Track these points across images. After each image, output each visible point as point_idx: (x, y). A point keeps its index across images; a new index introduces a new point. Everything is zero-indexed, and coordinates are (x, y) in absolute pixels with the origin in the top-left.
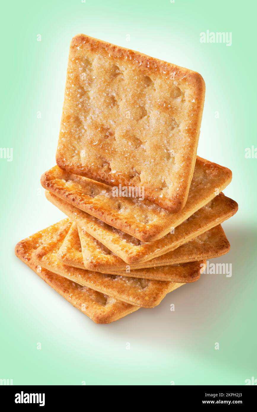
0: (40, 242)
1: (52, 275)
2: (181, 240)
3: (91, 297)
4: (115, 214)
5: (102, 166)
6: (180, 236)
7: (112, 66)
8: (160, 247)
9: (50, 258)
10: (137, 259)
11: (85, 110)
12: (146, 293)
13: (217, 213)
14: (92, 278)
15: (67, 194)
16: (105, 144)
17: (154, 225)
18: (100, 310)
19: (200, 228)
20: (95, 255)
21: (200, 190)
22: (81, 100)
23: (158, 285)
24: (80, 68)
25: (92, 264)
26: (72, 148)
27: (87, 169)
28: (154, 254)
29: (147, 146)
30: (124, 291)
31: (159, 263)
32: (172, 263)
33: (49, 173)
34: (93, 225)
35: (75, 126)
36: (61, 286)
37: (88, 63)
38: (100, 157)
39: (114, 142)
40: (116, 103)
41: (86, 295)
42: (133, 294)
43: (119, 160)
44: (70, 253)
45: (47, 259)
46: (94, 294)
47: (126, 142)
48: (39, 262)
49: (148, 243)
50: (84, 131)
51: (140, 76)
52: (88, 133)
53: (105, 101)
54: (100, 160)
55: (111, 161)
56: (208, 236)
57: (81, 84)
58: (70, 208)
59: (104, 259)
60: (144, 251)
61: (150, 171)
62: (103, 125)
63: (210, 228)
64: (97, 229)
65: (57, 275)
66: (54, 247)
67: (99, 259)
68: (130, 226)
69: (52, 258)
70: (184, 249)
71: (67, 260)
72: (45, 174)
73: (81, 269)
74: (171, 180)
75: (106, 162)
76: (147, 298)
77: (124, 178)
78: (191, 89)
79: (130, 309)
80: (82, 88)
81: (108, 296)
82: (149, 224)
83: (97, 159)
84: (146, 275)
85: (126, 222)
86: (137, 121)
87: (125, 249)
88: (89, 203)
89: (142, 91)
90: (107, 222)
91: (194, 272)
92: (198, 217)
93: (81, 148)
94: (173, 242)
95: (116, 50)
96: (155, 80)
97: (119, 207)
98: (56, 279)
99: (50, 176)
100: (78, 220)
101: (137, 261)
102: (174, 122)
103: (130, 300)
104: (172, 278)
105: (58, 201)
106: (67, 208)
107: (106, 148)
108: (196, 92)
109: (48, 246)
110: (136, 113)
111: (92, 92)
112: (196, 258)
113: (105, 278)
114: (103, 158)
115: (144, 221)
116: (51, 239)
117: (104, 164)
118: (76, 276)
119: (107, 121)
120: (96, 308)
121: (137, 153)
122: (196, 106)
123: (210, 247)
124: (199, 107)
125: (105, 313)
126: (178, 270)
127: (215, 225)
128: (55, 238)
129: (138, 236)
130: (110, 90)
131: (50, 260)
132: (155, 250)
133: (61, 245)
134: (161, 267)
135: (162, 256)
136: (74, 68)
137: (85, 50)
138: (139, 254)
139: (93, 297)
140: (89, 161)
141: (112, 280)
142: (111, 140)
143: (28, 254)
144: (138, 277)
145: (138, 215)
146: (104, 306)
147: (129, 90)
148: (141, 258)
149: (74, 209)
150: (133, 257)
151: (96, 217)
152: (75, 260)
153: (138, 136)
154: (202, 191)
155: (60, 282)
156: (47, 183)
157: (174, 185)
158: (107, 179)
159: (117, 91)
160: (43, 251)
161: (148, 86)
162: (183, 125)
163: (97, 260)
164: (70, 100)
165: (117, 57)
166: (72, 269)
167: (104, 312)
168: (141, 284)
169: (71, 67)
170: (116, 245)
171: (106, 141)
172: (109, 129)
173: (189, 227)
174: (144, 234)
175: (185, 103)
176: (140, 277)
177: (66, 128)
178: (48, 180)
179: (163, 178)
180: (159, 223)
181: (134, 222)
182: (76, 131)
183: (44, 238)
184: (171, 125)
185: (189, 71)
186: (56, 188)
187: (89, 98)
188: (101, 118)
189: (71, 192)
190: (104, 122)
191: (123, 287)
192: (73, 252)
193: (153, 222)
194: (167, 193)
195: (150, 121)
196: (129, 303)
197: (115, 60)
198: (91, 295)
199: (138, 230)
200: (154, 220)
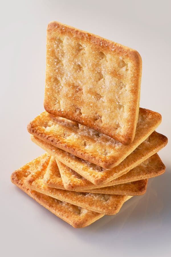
0: (28, 171)
1: (39, 195)
2: (131, 166)
3: (69, 209)
4: (83, 150)
5: (76, 111)
6: (130, 163)
7: (77, 44)
8: (117, 171)
9: (38, 183)
10: (102, 181)
11: (61, 73)
12: (109, 204)
13: (154, 145)
14: (69, 196)
15: (47, 136)
16: (76, 97)
17: (112, 156)
18: (77, 218)
19: (144, 156)
20: (71, 179)
21: (141, 129)
22: (57, 67)
23: (117, 198)
24: (55, 45)
25: (70, 186)
26: (54, 98)
27: (65, 113)
28: (113, 177)
29: (104, 99)
30: (93, 204)
31: (117, 183)
32: (126, 182)
33: (32, 122)
34: (68, 158)
35: (55, 84)
36: (47, 202)
37: (60, 41)
38: (74, 105)
39: (82, 95)
40: (81, 69)
41: (66, 208)
42: (100, 206)
43: (86, 108)
44: (53, 178)
45: (36, 184)
46: (71, 207)
47: (90, 96)
48: (31, 186)
49: (108, 169)
50: (61, 87)
51: (96, 52)
52: (64, 88)
53: (73, 67)
54: (74, 107)
55: (81, 108)
56: (149, 161)
57: (56, 56)
58: (50, 147)
59: (78, 182)
60: (106, 176)
61: (108, 116)
62: (74, 84)
63: (150, 156)
64: (71, 161)
65: (43, 195)
66: (39, 175)
67: (74, 182)
68: (95, 157)
69: (39, 183)
70: (133, 171)
71: (51, 184)
72: (30, 123)
73: (61, 190)
74: (123, 123)
75: (78, 109)
76: (110, 208)
77: (90, 120)
78: (132, 62)
79: (98, 216)
80: (58, 59)
81: (81, 208)
82: (108, 155)
83: (72, 107)
84: (108, 191)
85: (92, 155)
86: (97, 82)
87: (93, 175)
88: (64, 143)
89: (98, 62)
90: (77, 155)
91: (142, 188)
92: (141, 149)
93: (60, 98)
94: (125, 168)
95: (79, 33)
96: (107, 54)
97: (85, 145)
98: (43, 197)
99: (34, 124)
100: (56, 155)
101: (102, 182)
102: (122, 84)
103: (98, 210)
104: (127, 192)
105: (40, 142)
106: (47, 147)
107: (77, 99)
108: (135, 65)
109: (35, 174)
110: (95, 76)
111: (65, 61)
112: (143, 178)
113: (79, 195)
114: (76, 106)
115: (104, 153)
116: (36, 169)
117: (77, 110)
118: (58, 195)
119: (76, 81)
120: (74, 217)
121: (99, 103)
122: (136, 74)
123: (152, 169)
124: (138, 75)
125: (81, 221)
126: (130, 186)
127: (154, 154)
128: (40, 168)
129: (102, 164)
130: (76, 61)
131: (38, 184)
132: (114, 174)
133: (45, 173)
134: (118, 185)
135: (119, 178)
136: (51, 45)
137: (57, 33)
138: (103, 178)
139: (71, 209)
140: (66, 108)
141: (84, 196)
142: (80, 94)
143: (20, 181)
144: (102, 193)
145: (100, 149)
146: (79, 215)
147: (89, 61)
148: (105, 180)
149: (53, 147)
150: (99, 180)
151: (70, 152)
152: (57, 183)
153: (98, 92)
154: (142, 130)
155: (46, 200)
156: (32, 130)
157: (124, 126)
158: (79, 120)
159: (82, 61)
160: (32, 178)
161: (103, 58)
162: (128, 87)
163: (73, 183)
164: (50, 67)
165: (79, 38)
166: (55, 190)
167: (80, 219)
168: (105, 199)
169: (49, 44)
170: (86, 172)
171: (76, 94)
172: (78, 86)
173: (135, 156)
174: (105, 163)
175: (128, 72)
176: (104, 193)
177: (49, 85)
178: (32, 127)
179: (117, 121)
180: (115, 154)
181: (98, 155)
182: (56, 87)
183: (30, 169)
184: (120, 85)
185: (130, 50)
186: (39, 133)
187: (63, 65)
188: (72, 79)
189: (50, 135)
190: (75, 82)
191: (93, 200)
192: (54, 178)
193: (110, 154)
194: (120, 132)
195: (105, 83)
196: (97, 212)
197: (78, 40)
198: (69, 208)
199: (101, 160)
200: (111, 153)
